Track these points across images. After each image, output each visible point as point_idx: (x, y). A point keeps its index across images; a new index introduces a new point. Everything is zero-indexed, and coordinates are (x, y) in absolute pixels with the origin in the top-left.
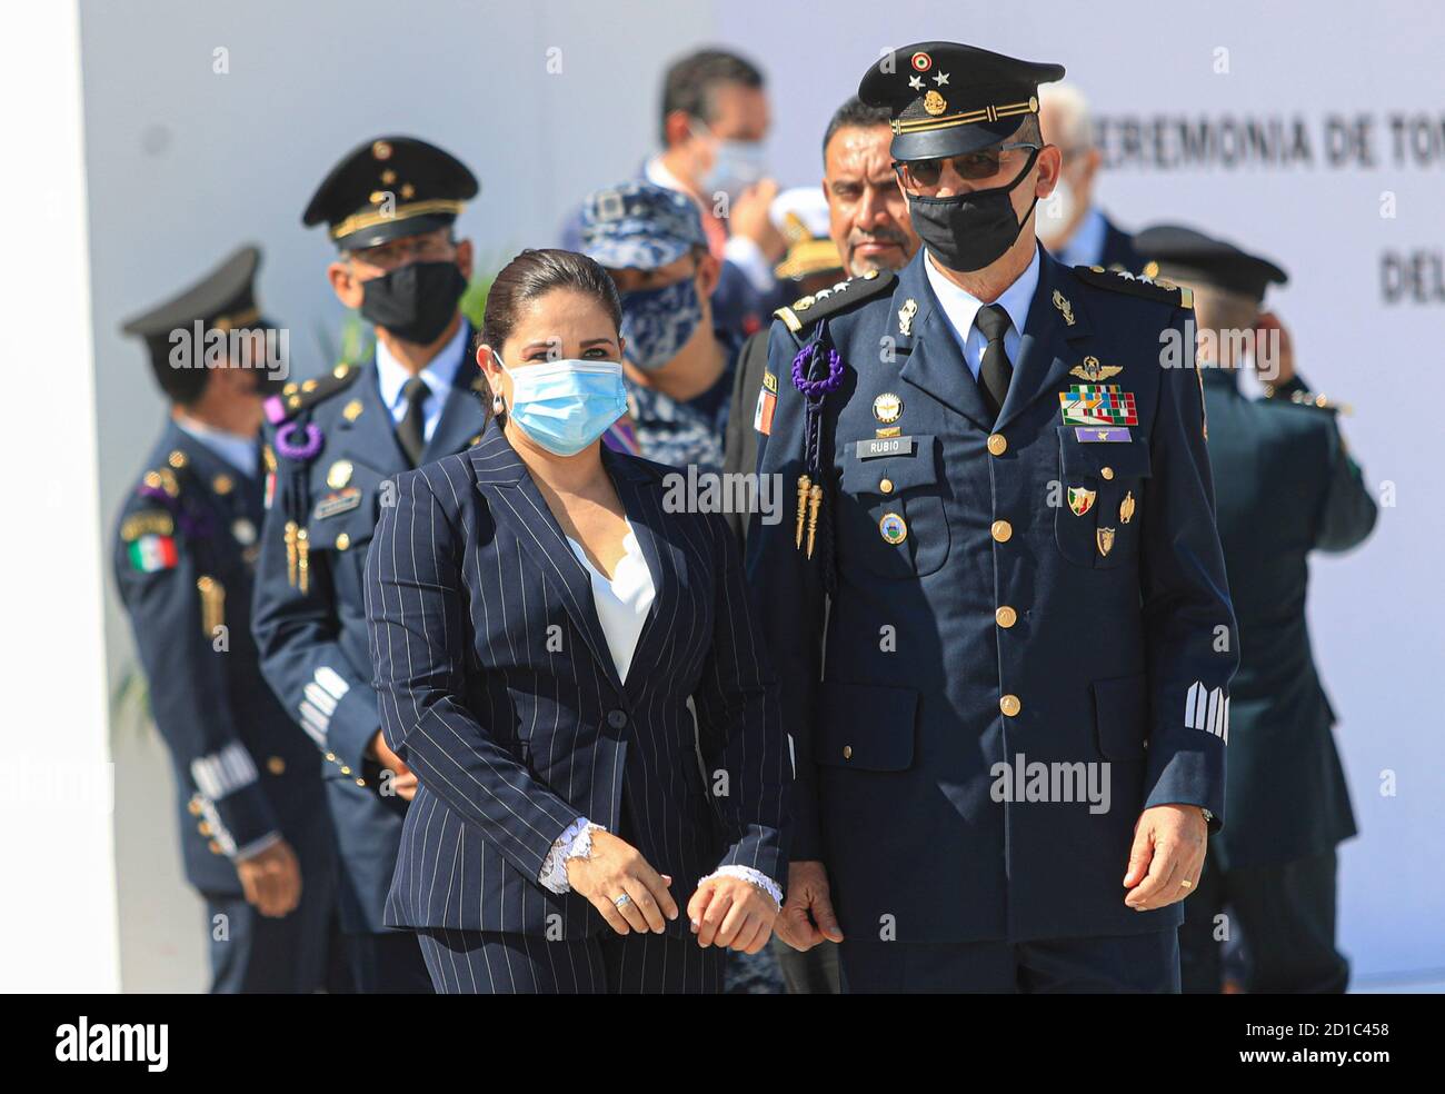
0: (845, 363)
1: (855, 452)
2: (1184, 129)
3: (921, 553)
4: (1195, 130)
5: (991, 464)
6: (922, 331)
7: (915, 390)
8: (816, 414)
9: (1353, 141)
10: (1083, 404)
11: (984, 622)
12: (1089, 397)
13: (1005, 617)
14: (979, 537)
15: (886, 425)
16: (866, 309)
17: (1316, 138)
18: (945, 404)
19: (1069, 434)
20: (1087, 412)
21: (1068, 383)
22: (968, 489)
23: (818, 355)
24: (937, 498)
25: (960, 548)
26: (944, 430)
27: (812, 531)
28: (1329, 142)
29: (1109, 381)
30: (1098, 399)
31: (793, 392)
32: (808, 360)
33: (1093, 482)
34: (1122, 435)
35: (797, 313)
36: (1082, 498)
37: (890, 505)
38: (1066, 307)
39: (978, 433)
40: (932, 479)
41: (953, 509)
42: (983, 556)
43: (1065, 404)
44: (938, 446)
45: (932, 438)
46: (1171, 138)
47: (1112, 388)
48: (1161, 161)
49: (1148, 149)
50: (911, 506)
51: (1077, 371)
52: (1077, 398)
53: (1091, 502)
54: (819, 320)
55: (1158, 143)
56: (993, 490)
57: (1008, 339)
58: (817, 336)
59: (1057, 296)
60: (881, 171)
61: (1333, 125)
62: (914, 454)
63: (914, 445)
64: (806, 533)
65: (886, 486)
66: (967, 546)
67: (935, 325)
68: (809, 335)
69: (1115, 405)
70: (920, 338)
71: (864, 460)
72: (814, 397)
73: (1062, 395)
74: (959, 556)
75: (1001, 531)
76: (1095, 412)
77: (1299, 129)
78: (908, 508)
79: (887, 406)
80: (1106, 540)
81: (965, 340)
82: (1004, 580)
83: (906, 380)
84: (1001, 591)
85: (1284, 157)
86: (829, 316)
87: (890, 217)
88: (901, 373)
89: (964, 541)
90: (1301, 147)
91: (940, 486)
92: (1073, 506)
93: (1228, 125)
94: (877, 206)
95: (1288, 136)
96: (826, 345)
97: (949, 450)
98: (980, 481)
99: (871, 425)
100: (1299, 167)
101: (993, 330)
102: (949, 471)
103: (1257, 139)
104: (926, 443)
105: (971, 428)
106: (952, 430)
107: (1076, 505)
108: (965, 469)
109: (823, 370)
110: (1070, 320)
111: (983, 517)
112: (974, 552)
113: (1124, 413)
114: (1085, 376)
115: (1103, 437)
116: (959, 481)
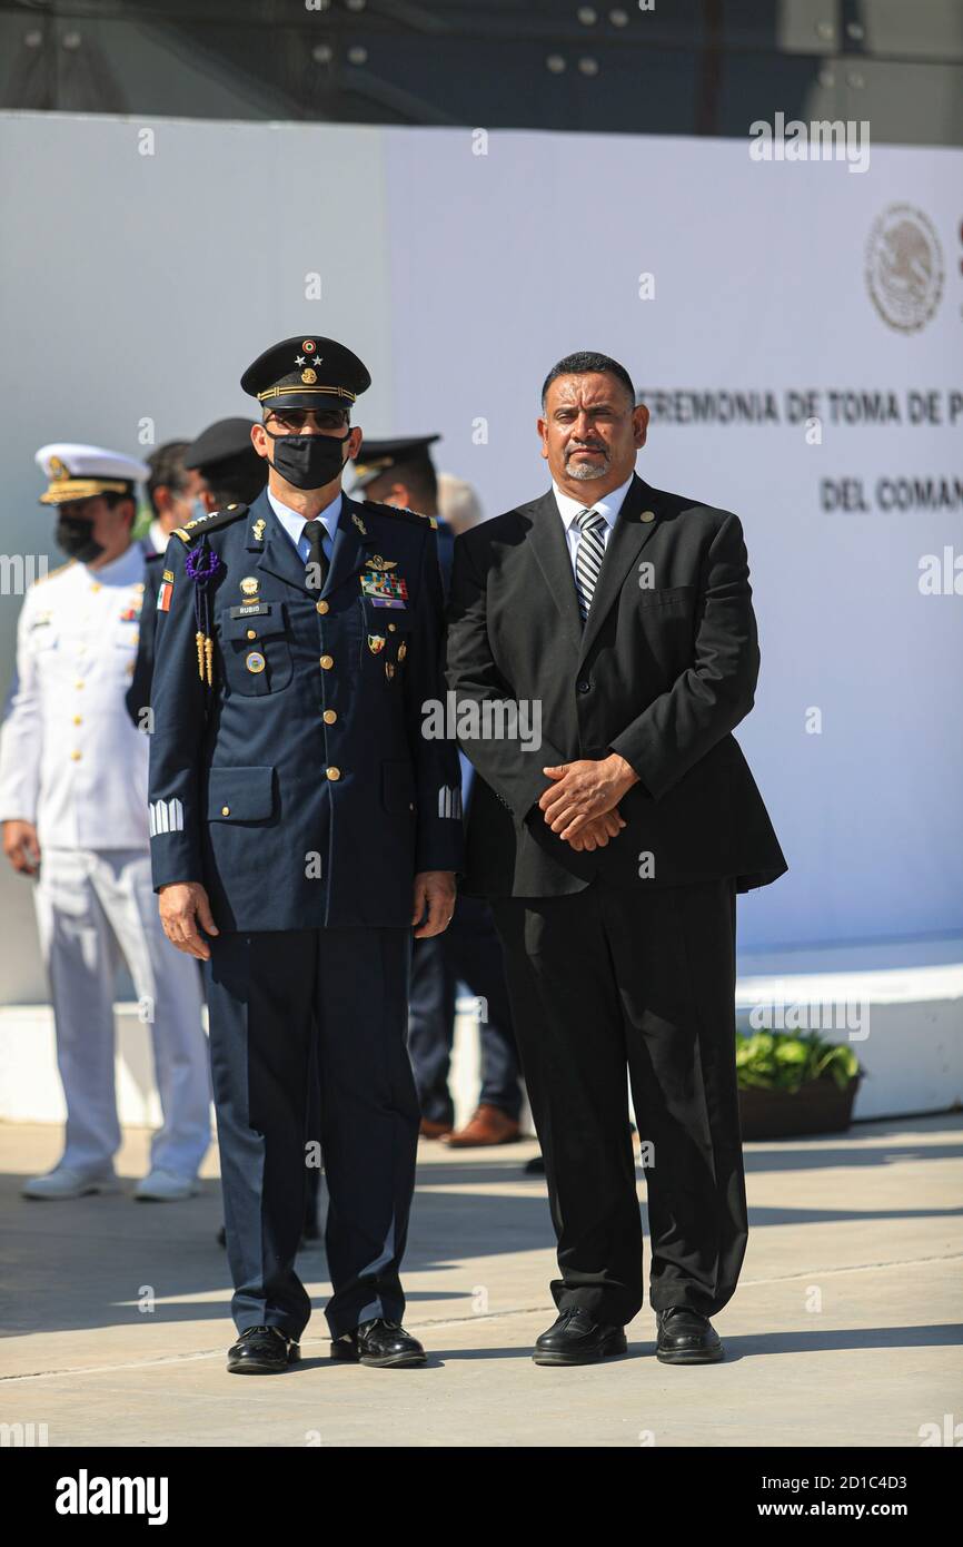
0: (219, 560)
1: (229, 614)
2: (694, 398)
3: (274, 678)
4: (702, 399)
5: (319, 620)
6: (269, 537)
7: (267, 575)
8: (202, 592)
9: (804, 406)
10: (375, 584)
11: (316, 722)
12: (378, 580)
13: (329, 717)
14: (312, 667)
15: (249, 597)
16: (232, 527)
17: (781, 405)
18: (287, 583)
19: (368, 602)
20: (378, 589)
21: (366, 571)
22: (304, 636)
23: (203, 554)
24: (285, 643)
25: (300, 674)
26: (287, 599)
27: (209, 666)
28: (789, 407)
29: (389, 571)
30: (384, 581)
31: (186, 579)
32: (196, 558)
33: (383, 632)
34: (399, 604)
35: (187, 531)
36: (377, 642)
37: (254, 647)
38: (360, 524)
39: (309, 600)
40: (282, 630)
41: (294, 649)
42: (315, 679)
43: (364, 583)
44: (284, 608)
45: (280, 604)
46: (686, 402)
47: (392, 575)
48: (680, 419)
49: (672, 412)
50: (267, 648)
51: (370, 563)
52: (371, 580)
53: (383, 644)
54: (200, 534)
55: (678, 407)
56: (321, 636)
57: (326, 544)
58: (200, 544)
59: (354, 517)
60: (591, 401)
61: (793, 396)
62: (269, 614)
63: (270, 608)
64: (205, 670)
65: (251, 635)
66: (305, 672)
67: (278, 533)
68: (195, 544)
69: (394, 586)
70: (270, 542)
71: (236, 619)
72: (201, 581)
73: (362, 578)
74: (299, 679)
75: (326, 662)
76: (382, 590)
77: (770, 399)
78: (266, 649)
79: (250, 585)
80: (390, 671)
81: (297, 542)
82: (328, 694)
83: (261, 568)
84: (327, 700)
85: (759, 417)
86: (207, 532)
87: (596, 431)
88: (259, 563)
89: (303, 669)
90: (771, 412)
91: (287, 635)
92: (371, 647)
93: (723, 396)
94: (587, 426)
95: (763, 405)
96: (207, 549)
97: (292, 611)
98: (311, 630)
99: (239, 597)
100: (770, 423)
101: (315, 536)
102: (293, 625)
103: (742, 406)
104: (277, 607)
105: (305, 598)
106: (293, 599)
107: (374, 646)
108: (303, 623)
109: (206, 565)
110: (363, 531)
111: (314, 654)
112: (309, 677)
113: (400, 591)
114: (375, 567)
115: (388, 605)
116: (298, 631)
